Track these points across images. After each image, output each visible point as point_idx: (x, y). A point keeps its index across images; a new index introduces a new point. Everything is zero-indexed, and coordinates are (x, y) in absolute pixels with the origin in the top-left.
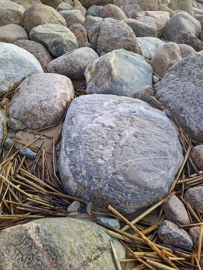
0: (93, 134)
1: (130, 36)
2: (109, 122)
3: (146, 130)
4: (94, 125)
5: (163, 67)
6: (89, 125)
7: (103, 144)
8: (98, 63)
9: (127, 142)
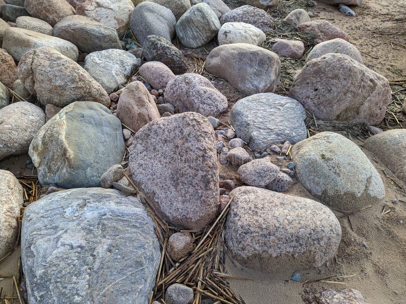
0: (62, 264)
1: (80, 80)
2: (77, 239)
3: (120, 239)
4: (60, 250)
5: (133, 118)
6: (54, 252)
7: (75, 275)
8: (44, 137)
9: (102, 263)
